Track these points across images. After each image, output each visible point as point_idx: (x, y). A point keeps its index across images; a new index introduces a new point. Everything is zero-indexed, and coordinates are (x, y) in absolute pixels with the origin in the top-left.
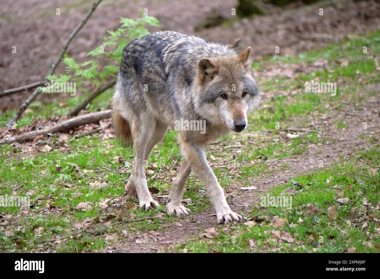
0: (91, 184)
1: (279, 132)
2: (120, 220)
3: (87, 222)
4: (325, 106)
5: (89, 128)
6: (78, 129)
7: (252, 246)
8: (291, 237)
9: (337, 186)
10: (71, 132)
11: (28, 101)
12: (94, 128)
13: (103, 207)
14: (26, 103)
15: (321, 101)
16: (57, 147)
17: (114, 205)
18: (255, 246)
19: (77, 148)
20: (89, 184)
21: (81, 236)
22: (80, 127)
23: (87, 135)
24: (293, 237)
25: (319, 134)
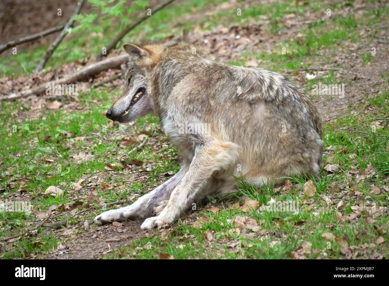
0: (75, 156)
1: (298, 72)
2: (88, 206)
3: (52, 211)
4: (360, 33)
5: (111, 73)
6: (98, 76)
7: (210, 239)
8: (257, 224)
9: (332, 147)
10: (91, 80)
11: (55, 43)
12: (116, 74)
13: (77, 189)
14: (53, 46)
15: (359, 26)
16: (67, 102)
17: (90, 185)
18: (214, 239)
19: (86, 103)
20: (73, 157)
21: (38, 232)
22: (102, 73)
23: (107, 82)
24: (258, 225)
25: (339, 73)
